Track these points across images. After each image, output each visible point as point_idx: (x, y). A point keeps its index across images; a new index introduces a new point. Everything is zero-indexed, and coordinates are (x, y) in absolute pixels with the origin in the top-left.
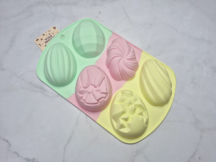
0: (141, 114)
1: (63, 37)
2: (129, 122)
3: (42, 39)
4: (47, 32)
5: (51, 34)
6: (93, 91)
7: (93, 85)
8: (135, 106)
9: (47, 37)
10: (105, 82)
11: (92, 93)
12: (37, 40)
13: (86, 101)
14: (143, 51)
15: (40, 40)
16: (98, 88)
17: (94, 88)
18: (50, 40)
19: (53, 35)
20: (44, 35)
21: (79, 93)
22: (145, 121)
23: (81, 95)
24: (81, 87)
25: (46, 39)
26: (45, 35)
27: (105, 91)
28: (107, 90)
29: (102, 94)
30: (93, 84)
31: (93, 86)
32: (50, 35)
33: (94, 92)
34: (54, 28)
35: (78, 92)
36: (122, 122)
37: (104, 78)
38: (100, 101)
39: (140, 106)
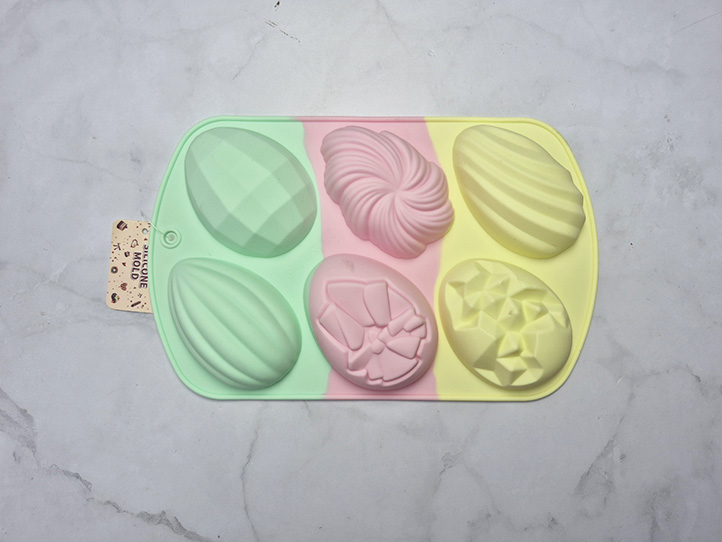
0: (543, 312)
1: (172, 239)
2: (525, 353)
3: (124, 286)
4: (113, 256)
5: (132, 251)
6: (383, 342)
7: (371, 326)
8: (515, 303)
9: (130, 266)
10: (395, 294)
11: (386, 349)
12: (114, 301)
13: (385, 379)
14: (425, 119)
15: (120, 292)
16: (392, 325)
17: (379, 330)
18: (145, 267)
19: (140, 249)
20: (115, 270)
21: (353, 370)
22: (562, 322)
23: (361, 373)
24: (347, 354)
25: (134, 277)
26: (120, 267)
27: (416, 320)
28: (418, 312)
29: (413, 333)
30: (371, 322)
31: (374, 328)
32: (132, 256)
33: (389, 344)
34: (121, 225)
35: (348, 367)
36: (510, 364)
37: (387, 286)
38: (419, 353)
39: (527, 292)
